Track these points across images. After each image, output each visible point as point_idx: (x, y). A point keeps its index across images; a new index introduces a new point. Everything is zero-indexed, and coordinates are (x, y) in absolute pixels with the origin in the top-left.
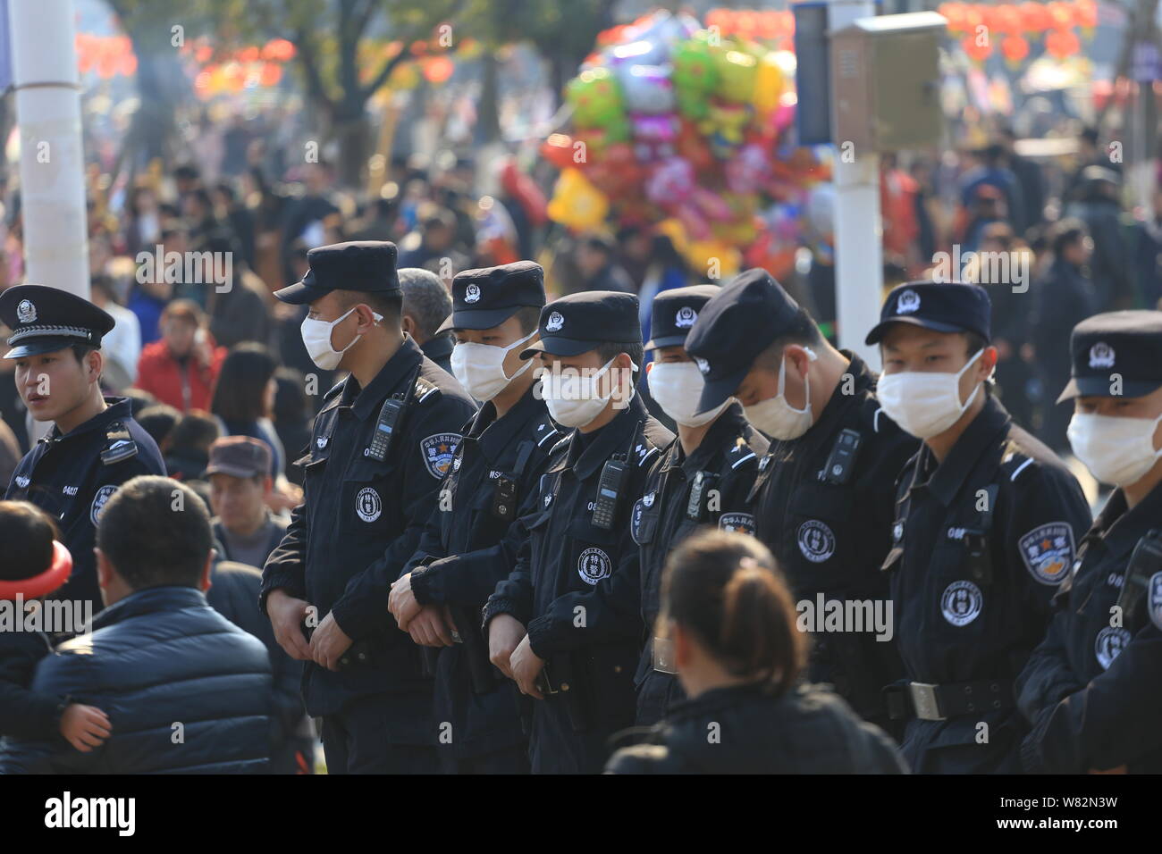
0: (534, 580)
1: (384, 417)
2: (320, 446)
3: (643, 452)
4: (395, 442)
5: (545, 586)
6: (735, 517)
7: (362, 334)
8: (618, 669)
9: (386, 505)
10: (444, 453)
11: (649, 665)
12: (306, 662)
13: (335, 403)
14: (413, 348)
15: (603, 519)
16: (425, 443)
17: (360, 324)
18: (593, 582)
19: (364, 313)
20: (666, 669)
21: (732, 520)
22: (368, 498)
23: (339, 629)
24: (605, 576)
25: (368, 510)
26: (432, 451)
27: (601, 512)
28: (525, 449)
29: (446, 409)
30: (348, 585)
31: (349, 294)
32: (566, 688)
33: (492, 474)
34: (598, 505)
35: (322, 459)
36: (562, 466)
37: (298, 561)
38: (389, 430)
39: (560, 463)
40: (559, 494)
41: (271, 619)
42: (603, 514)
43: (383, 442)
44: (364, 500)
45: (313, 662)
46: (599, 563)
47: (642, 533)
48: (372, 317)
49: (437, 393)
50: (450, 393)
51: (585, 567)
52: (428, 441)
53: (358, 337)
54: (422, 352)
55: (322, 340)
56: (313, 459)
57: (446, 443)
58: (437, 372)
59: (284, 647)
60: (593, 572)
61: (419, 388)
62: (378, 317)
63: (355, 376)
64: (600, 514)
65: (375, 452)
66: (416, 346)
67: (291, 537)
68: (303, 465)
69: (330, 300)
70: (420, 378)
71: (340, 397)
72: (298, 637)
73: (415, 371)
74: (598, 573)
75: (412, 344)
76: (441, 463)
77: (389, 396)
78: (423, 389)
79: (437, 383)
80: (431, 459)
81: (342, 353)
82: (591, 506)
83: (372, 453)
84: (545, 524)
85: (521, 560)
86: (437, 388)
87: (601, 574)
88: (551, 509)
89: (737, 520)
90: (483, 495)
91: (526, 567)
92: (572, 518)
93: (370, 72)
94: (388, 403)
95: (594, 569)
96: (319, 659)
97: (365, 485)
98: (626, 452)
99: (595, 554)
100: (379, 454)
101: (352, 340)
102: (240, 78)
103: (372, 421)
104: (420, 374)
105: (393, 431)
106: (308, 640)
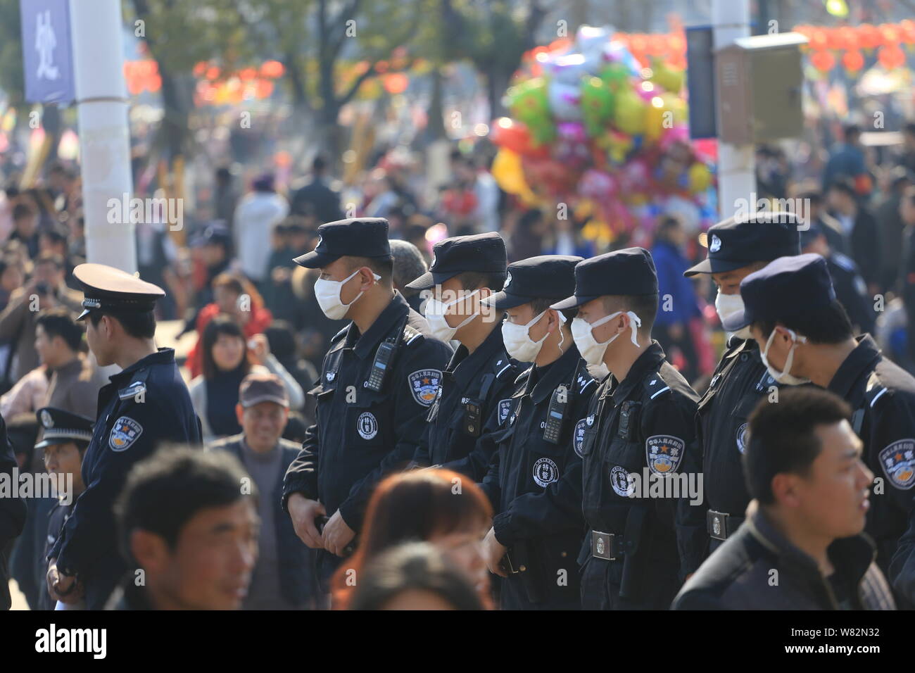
0: (501, 484)
1: (379, 357)
2: (328, 379)
3: (583, 383)
4: (388, 377)
5: (509, 488)
6: (658, 439)
7: (365, 291)
8: (564, 554)
9: (381, 426)
10: (427, 385)
11: (590, 551)
12: (319, 550)
13: (341, 345)
14: (402, 302)
15: (551, 435)
16: (411, 377)
17: (363, 282)
18: (545, 485)
19: (366, 274)
20: (602, 555)
21: (656, 442)
22: (367, 420)
23: (345, 524)
24: (554, 481)
25: (367, 430)
26: (417, 384)
27: (550, 429)
28: (487, 381)
29: (427, 350)
30: (351, 490)
31: (354, 259)
32: (523, 569)
33: (463, 400)
34: (548, 425)
35: (331, 390)
36: (522, 393)
37: (312, 470)
38: (383, 367)
39: (521, 390)
40: (520, 414)
41: (291, 516)
42: (552, 432)
43: (378, 376)
44: (364, 422)
45: (324, 549)
46: (549, 469)
47: (584, 447)
48: (372, 277)
49: (421, 337)
50: (430, 337)
51: (538, 473)
52: (414, 375)
53: (361, 293)
54: (408, 305)
55: (333, 296)
56: (324, 390)
57: (428, 377)
58: (420, 321)
59: (302, 539)
60: (545, 477)
61: (407, 334)
62: (377, 277)
63: (357, 324)
64: (550, 432)
65: (372, 384)
66: (404, 301)
67: (306, 451)
68: (316, 394)
69: (339, 265)
70: (407, 326)
71: (344, 341)
72: (312, 530)
73: (403, 320)
74: (548, 478)
75: (400, 299)
76: (425, 393)
77: (383, 340)
78: (410, 334)
79: (420, 329)
80: (416, 390)
81: (349, 306)
82: (543, 425)
83: (370, 385)
84: (509, 438)
85: (492, 466)
86: (420, 334)
87: (551, 479)
88: (514, 426)
89: (660, 441)
90: (458, 416)
91: (496, 472)
92: (528, 435)
93: (343, 86)
94: (382, 346)
95: (545, 475)
96: (329, 547)
97: (364, 410)
98: (570, 382)
99: (546, 463)
100: (375, 386)
101: (357, 295)
102: (240, 92)
103: (370, 358)
104: (407, 322)
105: (387, 367)
106: (320, 533)
